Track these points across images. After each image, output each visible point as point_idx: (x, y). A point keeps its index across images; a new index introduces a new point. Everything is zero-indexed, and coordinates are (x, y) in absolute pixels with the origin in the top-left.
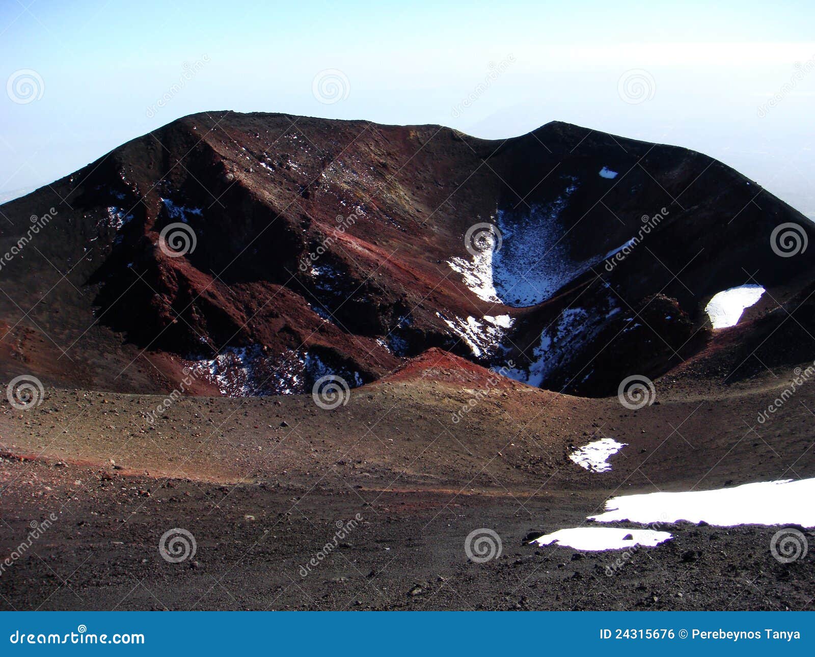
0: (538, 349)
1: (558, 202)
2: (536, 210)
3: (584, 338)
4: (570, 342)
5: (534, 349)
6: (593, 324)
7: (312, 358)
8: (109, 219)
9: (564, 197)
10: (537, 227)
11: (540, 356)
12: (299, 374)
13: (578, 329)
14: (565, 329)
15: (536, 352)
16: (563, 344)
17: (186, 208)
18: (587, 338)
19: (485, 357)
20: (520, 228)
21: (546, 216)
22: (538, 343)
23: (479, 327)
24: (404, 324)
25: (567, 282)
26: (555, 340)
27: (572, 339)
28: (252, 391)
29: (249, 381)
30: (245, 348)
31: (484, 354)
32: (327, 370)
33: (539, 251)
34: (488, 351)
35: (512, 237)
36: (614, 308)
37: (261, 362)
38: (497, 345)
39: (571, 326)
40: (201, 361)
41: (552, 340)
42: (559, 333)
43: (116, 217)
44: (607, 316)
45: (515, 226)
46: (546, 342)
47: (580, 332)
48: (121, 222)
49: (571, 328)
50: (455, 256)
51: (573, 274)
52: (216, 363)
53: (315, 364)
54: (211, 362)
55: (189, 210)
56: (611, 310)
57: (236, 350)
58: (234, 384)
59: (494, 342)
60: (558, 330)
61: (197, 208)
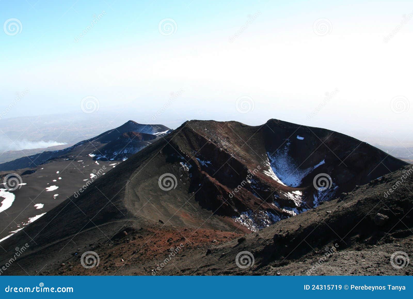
0: (315, 202)
1: (286, 148)
2: (279, 152)
3: (328, 196)
4: (324, 198)
5: (313, 202)
6: (329, 192)
7: (269, 213)
8: (183, 168)
9: (287, 147)
10: (281, 158)
11: (316, 204)
12: (268, 219)
13: (325, 194)
14: (321, 194)
15: (314, 203)
16: (322, 199)
17: (204, 161)
18: (330, 197)
19: (300, 206)
20: (276, 158)
21: (283, 153)
22: (314, 200)
23: (293, 196)
24: (277, 198)
25: (303, 177)
26: (319, 198)
27: (324, 197)
28: (256, 227)
29: (254, 224)
30: (247, 212)
31: (299, 205)
32: (276, 216)
33: (286, 166)
34: (300, 204)
35: (275, 162)
36: (335, 186)
37: (254, 216)
38: (301, 201)
39: (322, 193)
40: (237, 218)
41: (318, 198)
42: (319, 196)
43: (185, 166)
44: (334, 189)
45: (274, 157)
46: (316, 199)
47: (326, 195)
48: (188, 168)
49: (322, 194)
50: (264, 170)
51: (304, 174)
52: (241, 218)
53: (271, 215)
54: (240, 218)
55: (206, 162)
56: (335, 187)
57: (244, 213)
58: (250, 225)
59: (300, 200)
60: (318, 195)
61: (208, 161)
